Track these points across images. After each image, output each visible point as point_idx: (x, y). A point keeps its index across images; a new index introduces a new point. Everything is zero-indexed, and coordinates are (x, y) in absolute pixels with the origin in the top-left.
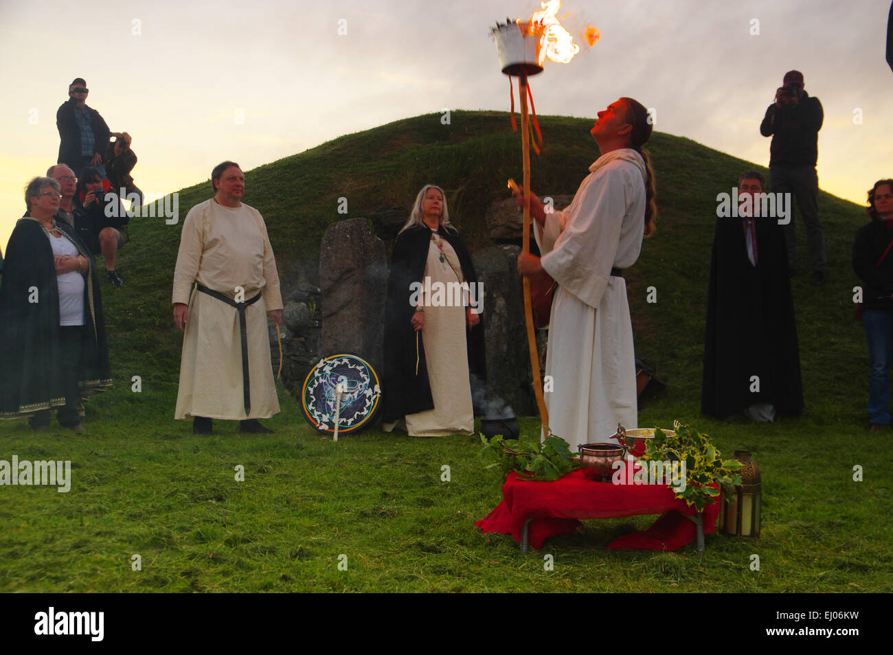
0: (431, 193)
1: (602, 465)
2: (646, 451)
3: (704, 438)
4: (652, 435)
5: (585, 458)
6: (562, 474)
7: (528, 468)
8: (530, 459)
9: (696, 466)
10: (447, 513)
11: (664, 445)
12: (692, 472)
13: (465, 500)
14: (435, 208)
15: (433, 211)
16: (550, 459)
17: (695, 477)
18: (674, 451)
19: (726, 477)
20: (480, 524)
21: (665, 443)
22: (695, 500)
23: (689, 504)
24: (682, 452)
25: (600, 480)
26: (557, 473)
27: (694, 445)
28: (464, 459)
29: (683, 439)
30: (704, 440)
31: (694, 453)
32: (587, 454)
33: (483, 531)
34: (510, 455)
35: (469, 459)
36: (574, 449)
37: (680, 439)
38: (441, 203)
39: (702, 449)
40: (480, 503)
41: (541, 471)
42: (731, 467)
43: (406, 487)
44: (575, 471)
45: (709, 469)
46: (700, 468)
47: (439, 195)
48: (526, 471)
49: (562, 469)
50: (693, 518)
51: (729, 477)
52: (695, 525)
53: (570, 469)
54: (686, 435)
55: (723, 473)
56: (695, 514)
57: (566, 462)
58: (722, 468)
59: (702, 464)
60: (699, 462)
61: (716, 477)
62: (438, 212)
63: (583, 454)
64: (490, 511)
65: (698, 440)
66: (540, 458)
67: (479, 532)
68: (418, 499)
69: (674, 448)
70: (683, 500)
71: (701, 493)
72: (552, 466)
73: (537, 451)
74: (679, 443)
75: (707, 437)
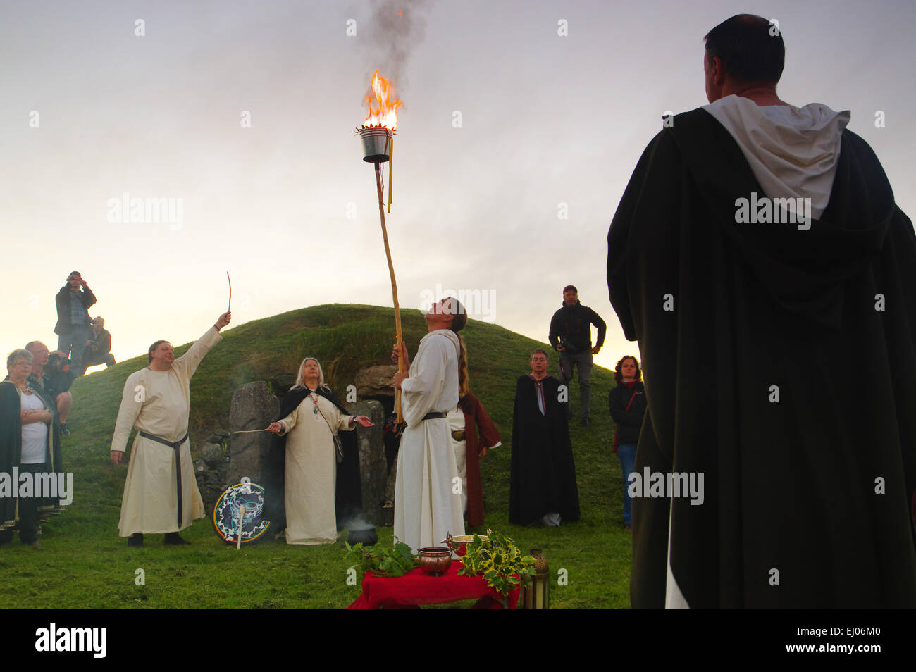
0: (308, 363)
1: (435, 564)
2: (467, 552)
4: (472, 540)
5: (423, 558)
6: (406, 571)
7: (381, 568)
8: (382, 560)
9: (503, 562)
10: (321, 604)
11: (480, 547)
12: (500, 566)
13: (334, 593)
14: (313, 373)
15: (311, 375)
16: (397, 560)
17: (502, 570)
18: (487, 551)
19: (524, 569)
21: (481, 545)
22: (502, 587)
23: (498, 590)
24: (492, 552)
25: (434, 575)
26: (402, 570)
27: (501, 546)
28: (335, 561)
29: (494, 542)
30: (508, 542)
31: (501, 552)
32: (425, 556)
34: (368, 558)
35: (339, 561)
36: (414, 552)
37: (492, 542)
38: (316, 368)
39: (507, 549)
40: (346, 595)
41: (391, 570)
42: (529, 562)
43: (290, 584)
44: (416, 568)
45: (512, 564)
46: (506, 563)
47: (315, 364)
48: (379, 570)
49: (406, 567)
50: (501, 601)
51: (527, 569)
52: (502, 606)
53: (412, 567)
54: (496, 539)
55: (522, 566)
56: (503, 598)
57: (409, 562)
58: (521, 562)
59: (507, 560)
60: (505, 559)
61: (517, 569)
62: (315, 375)
63: (421, 556)
64: (353, 600)
65: (504, 542)
66: (390, 559)
68: (299, 594)
69: (487, 549)
70: (494, 588)
71: (506, 582)
72: (398, 566)
73: (388, 555)
74: (490, 545)
75: (511, 540)
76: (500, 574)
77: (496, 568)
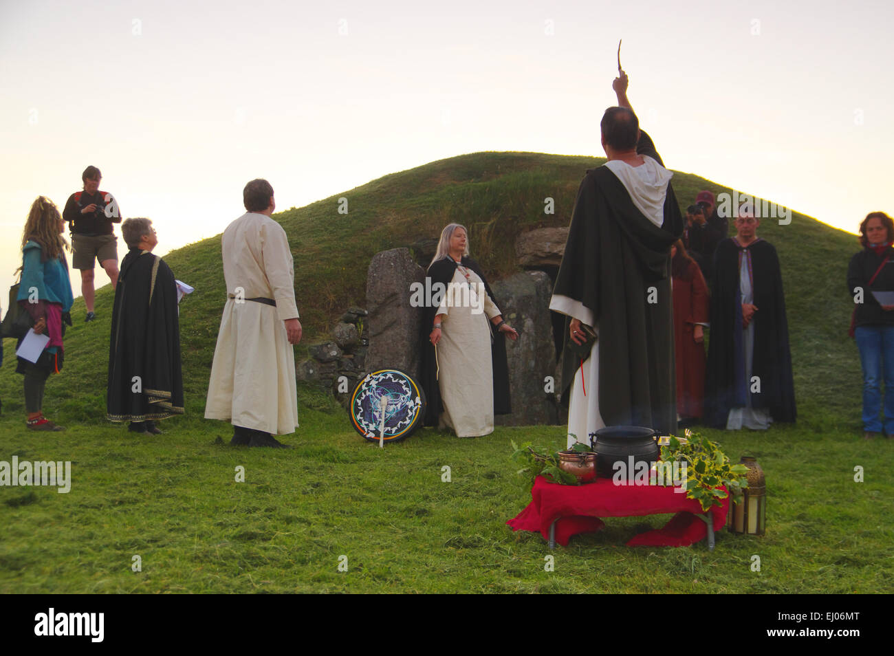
2: (661, 456)
3: (714, 445)
4: (667, 443)
9: (707, 470)
10: (482, 513)
11: (677, 452)
12: (702, 475)
17: (705, 480)
18: (687, 457)
19: (733, 480)
20: (510, 522)
21: (678, 450)
23: (700, 503)
24: (693, 458)
27: (705, 452)
29: (695, 445)
30: (713, 447)
31: (704, 458)
33: (514, 529)
34: (538, 459)
37: (692, 446)
39: (712, 455)
42: (740, 471)
45: (718, 473)
46: (710, 471)
50: (703, 517)
51: (737, 480)
52: (706, 524)
54: (697, 442)
55: (731, 477)
58: (730, 472)
59: (711, 468)
60: (709, 466)
61: (724, 480)
64: (520, 511)
65: (708, 447)
67: (511, 530)
69: (686, 454)
70: (695, 500)
71: (711, 495)
74: (691, 450)
75: (716, 445)
76: (703, 486)
77: (699, 478)
